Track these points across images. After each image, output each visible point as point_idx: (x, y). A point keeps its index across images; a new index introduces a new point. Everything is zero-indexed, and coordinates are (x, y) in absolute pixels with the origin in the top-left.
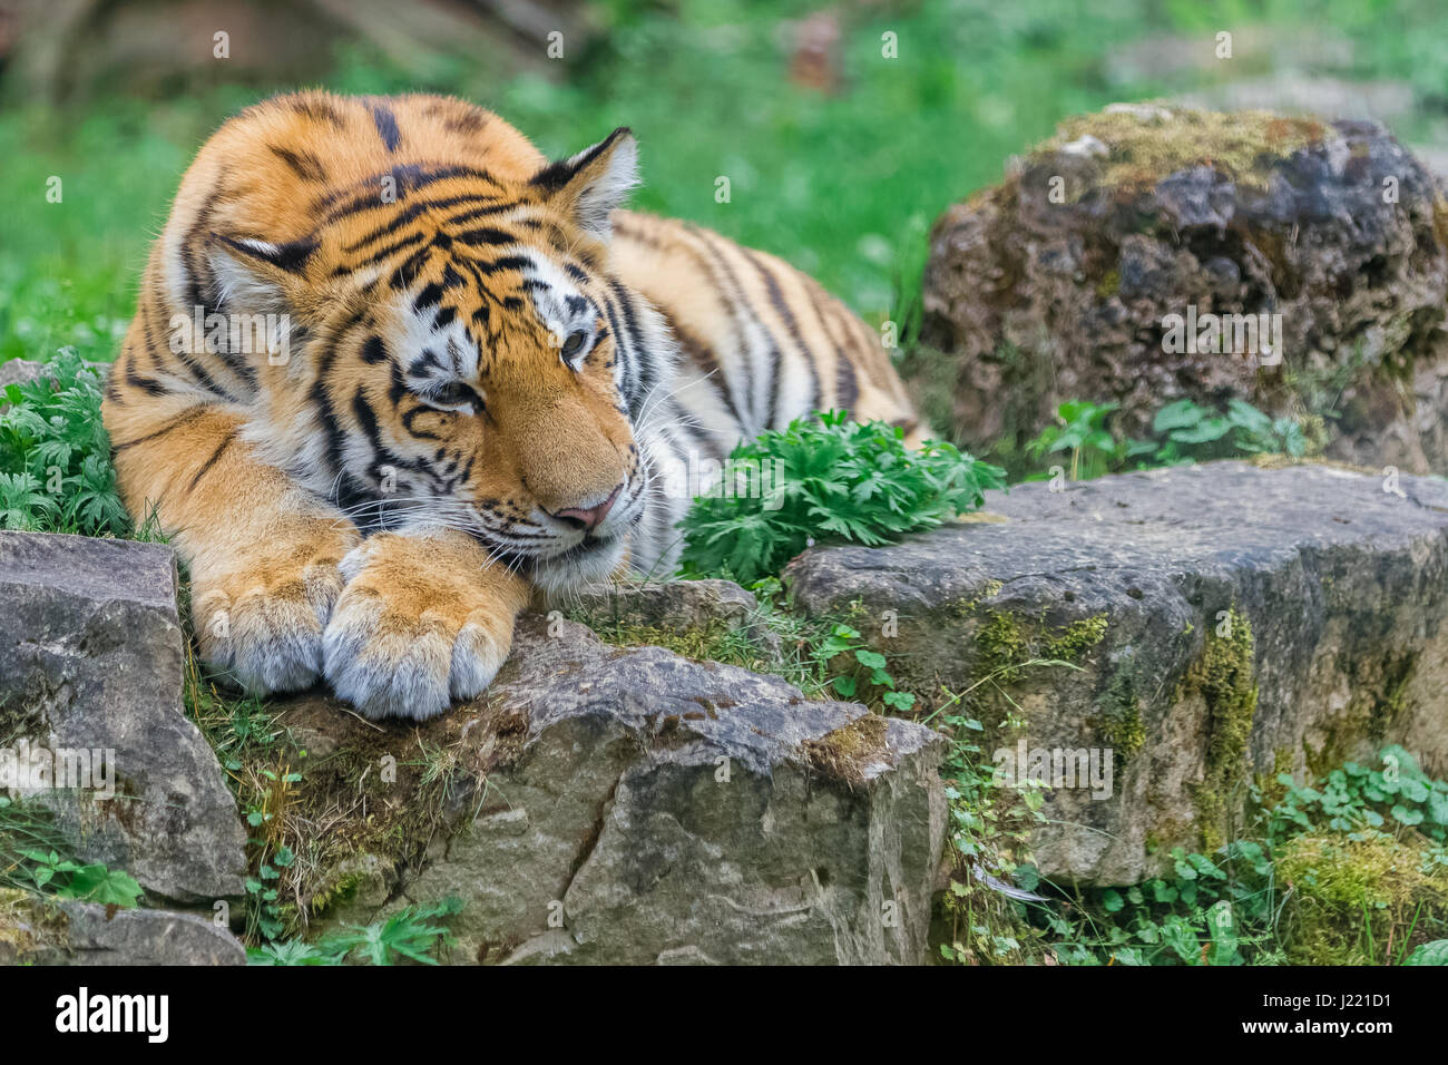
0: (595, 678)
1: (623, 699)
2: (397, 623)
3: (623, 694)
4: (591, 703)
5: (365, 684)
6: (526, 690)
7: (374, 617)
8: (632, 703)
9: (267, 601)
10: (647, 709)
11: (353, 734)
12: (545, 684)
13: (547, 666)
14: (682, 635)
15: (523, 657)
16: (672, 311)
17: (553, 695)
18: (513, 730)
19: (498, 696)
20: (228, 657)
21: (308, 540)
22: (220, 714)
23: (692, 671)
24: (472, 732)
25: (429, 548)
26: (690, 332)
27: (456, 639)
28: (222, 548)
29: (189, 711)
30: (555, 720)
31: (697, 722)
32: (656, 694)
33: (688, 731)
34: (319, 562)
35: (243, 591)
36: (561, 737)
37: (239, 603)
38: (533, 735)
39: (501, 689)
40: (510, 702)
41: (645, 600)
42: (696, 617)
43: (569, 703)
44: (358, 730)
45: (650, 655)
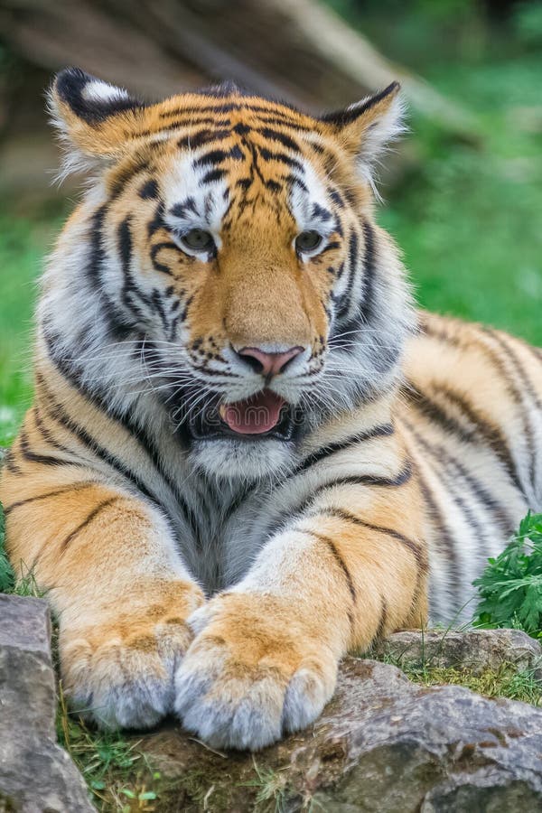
0: (404, 712)
1: (428, 730)
2: (238, 669)
3: (428, 726)
4: (400, 734)
5: (210, 722)
6: (346, 722)
7: (220, 663)
8: (436, 733)
9: (123, 651)
10: (448, 739)
11: (200, 759)
12: (362, 717)
13: (364, 702)
14: (478, 676)
15: (343, 694)
16: (466, 399)
17: (368, 727)
18: (334, 756)
19: (322, 727)
20: (88, 695)
21: (159, 601)
22: (87, 742)
23: (486, 707)
24: (301, 758)
25: (267, 602)
26: (483, 416)
27: (290, 682)
28: (87, 602)
29: (61, 740)
30: (370, 748)
31: (491, 750)
32: (456, 725)
33: (483, 757)
34: (169, 622)
35: (104, 641)
36: (376, 763)
37: (100, 651)
38: (351, 760)
39: (325, 721)
40: (332, 733)
41: (447, 646)
42: (490, 661)
43: (383, 734)
44: (203, 756)
45: (451, 692)
